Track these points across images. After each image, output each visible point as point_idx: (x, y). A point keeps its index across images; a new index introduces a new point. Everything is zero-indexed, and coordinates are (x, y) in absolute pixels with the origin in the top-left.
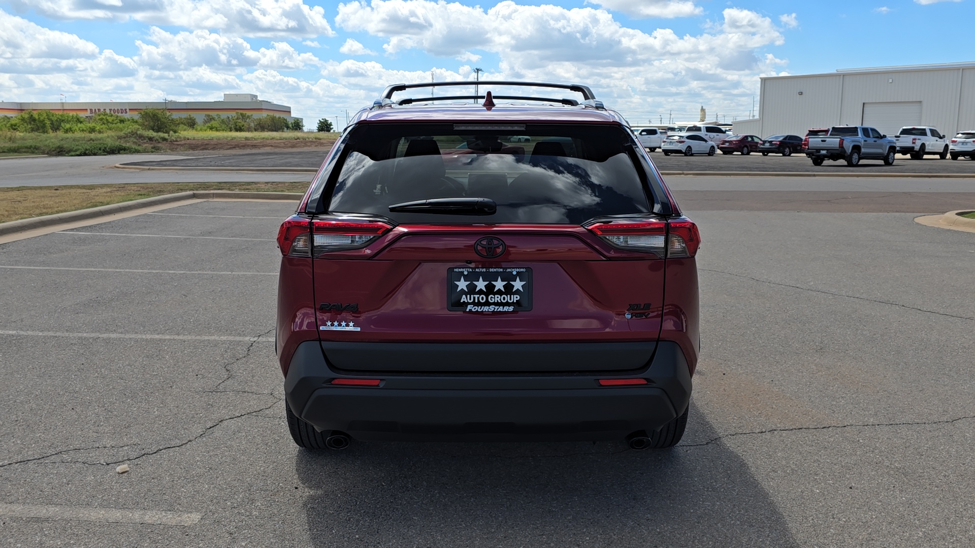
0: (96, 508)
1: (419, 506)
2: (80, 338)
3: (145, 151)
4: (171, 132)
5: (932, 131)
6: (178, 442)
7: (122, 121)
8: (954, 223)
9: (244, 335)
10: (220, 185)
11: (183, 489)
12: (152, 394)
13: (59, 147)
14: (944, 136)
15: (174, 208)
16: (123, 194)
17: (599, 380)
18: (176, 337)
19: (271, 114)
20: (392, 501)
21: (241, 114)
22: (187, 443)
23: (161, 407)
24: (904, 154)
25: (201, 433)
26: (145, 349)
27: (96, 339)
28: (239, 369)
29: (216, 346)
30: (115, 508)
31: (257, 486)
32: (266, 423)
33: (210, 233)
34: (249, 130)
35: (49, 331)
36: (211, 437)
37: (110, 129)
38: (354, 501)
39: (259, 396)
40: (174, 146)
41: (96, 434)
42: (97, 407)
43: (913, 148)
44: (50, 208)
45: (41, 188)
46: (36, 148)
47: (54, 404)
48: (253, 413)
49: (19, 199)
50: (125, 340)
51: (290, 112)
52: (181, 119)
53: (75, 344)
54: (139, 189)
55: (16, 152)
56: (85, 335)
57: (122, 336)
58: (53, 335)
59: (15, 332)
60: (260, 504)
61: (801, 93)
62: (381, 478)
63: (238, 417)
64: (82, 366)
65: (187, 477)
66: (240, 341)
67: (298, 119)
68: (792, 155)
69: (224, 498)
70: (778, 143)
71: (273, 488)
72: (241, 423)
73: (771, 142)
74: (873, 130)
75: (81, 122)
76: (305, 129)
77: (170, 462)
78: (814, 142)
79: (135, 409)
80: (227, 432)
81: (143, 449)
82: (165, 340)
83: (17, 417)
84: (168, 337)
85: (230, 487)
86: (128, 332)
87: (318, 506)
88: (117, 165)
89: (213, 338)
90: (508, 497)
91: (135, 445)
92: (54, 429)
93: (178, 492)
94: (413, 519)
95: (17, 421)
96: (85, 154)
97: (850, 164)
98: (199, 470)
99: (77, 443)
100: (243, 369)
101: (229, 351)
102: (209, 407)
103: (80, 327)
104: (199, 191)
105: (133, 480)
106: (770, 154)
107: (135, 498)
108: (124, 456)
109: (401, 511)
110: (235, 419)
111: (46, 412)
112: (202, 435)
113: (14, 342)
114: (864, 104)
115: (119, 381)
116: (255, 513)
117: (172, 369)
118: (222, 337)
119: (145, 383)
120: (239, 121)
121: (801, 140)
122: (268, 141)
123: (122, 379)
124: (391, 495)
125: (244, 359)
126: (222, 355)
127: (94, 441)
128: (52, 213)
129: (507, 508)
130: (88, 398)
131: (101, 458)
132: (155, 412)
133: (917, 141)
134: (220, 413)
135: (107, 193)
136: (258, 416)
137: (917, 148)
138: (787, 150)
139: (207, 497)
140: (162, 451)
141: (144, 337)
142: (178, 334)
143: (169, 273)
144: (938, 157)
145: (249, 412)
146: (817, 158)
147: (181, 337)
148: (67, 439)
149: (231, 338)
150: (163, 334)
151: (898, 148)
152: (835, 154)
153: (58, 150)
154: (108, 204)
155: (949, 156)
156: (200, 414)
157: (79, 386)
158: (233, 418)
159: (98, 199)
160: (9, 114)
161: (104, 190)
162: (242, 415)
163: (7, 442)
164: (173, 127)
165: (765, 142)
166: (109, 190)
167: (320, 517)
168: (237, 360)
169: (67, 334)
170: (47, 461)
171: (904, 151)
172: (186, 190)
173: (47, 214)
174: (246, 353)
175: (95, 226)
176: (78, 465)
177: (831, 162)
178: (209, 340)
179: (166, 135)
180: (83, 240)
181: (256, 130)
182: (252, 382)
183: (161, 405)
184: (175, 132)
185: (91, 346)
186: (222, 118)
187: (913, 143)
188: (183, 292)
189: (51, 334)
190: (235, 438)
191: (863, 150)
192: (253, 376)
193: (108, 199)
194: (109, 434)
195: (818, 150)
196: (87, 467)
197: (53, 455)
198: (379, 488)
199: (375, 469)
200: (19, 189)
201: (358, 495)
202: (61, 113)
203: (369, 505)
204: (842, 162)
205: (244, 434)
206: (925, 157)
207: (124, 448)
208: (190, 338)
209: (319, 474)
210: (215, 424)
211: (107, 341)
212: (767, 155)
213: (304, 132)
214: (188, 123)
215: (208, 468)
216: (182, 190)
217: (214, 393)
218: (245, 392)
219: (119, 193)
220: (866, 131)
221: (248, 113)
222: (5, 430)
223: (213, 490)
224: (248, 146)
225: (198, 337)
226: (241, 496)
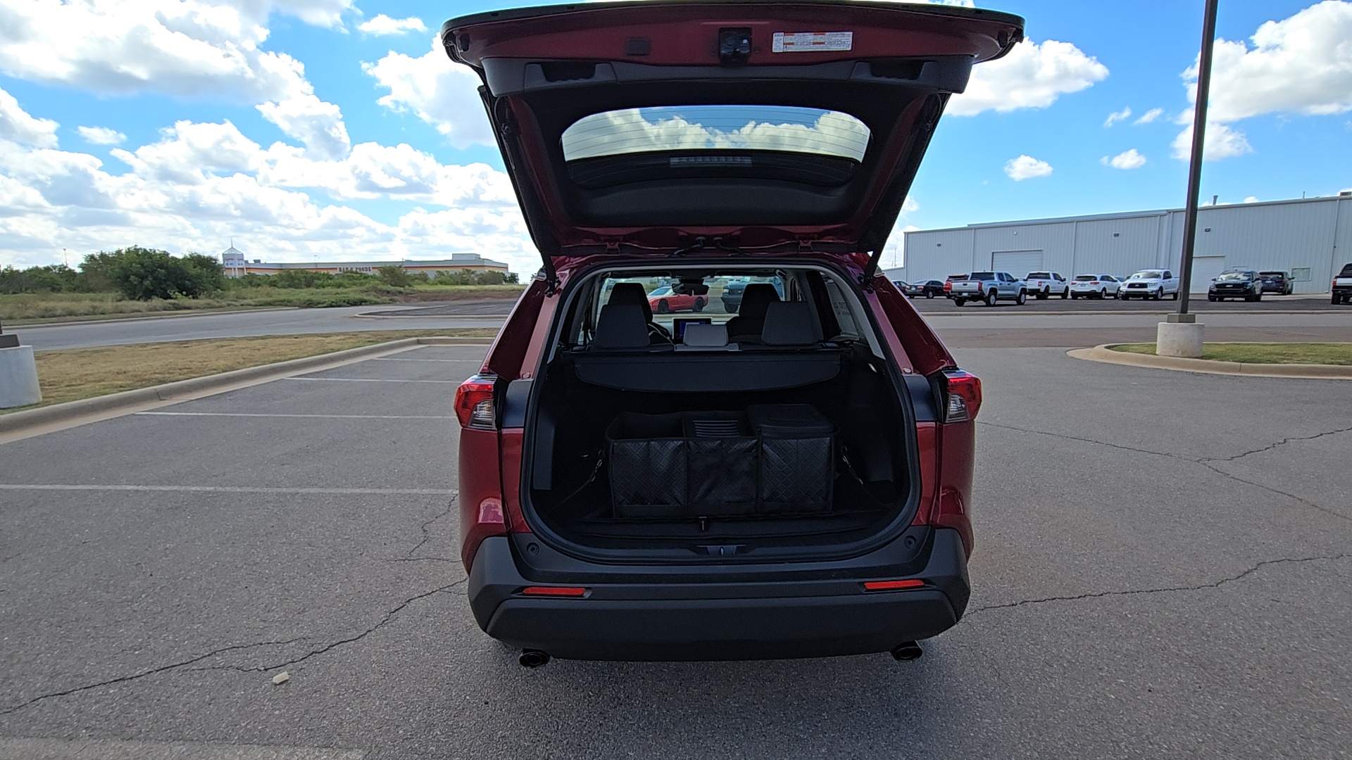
0: (234, 744)
1: (635, 731)
2: (278, 494)
3: (383, 303)
4: (407, 287)
5: (1054, 275)
6: (355, 633)
7: (366, 277)
8: (1106, 356)
9: (448, 488)
10: (442, 332)
11: (348, 709)
12: (339, 565)
13: (309, 300)
14: (1065, 280)
15: (398, 354)
16: (354, 341)
17: (863, 583)
18: (378, 491)
19: (491, 269)
20: (601, 722)
21: (467, 270)
22: (365, 634)
23: (345, 583)
24: (1031, 295)
25: (384, 619)
26: (342, 507)
27: (293, 495)
28: (437, 530)
29: (416, 500)
30: (258, 744)
31: (438, 701)
32: (459, 603)
33: (428, 377)
34: (473, 284)
35: (248, 486)
36: (394, 624)
37: (355, 284)
38: (555, 723)
39: (455, 564)
40: (408, 297)
41: (262, 623)
42: (273, 584)
43: (1039, 290)
44: (285, 355)
45: (283, 337)
46: (290, 301)
47: (228, 581)
48: (445, 588)
49: (260, 347)
50: (324, 495)
51: (507, 268)
52: (415, 275)
53: (271, 502)
54: (370, 336)
55: (271, 305)
56: (284, 490)
57: (322, 490)
58: (252, 490)
59: (213, 488)
60: (439, 733)
61: (939, 245)
62: (587, 684)
63: (429, 594)
64: (271, 530)
65: (357, 689)
66: (442, 495)
67: (514, 274)
68: (935, 297)
69: (396, 723)
70: (922, 287)
71: (457, 704)
72: (430, 603)
73: (916, 287)
74: (1006, 274)
75: (331, 279)
76: (520, 282)
77: (341, 664)
78: (957, 286)
79: (316, 585)
80: (413, 618)
81: (313, 645)
82: (365, 494)
83: (180, 601)
84: (369, 491)
85: (405, 702)
86: (328, 485)
87: (510, 734)
88: (356, 315)
89: (415, 491)
90: (743, 715)
91: (304, 639)
92: (218, 617)
93: (342, 714)
94: (628, 755)
95: (178, 606)
96: (332, 306)
97: (988, 305)
98: (372, 676)
99: (237, 637)
100: (441, 529)
101: (429, 506)
102: (398, 581)
103: (282, 481)
104: (423, 338)
105: (291, 694)
106: (916, 297)
107: (286, 726)
108: (287, 657)
109: (612, 741)
110: (425, 597)
111: (214, 593)
112: (384, 621)
113: (209, 500)
114: (993, 253)
115: (306, 548)
116: (431, 748)
117: (366, 531)
118: (424, 490)
119: (334, 550)
120: (465, 276)
121: (942, 284)
122: (489, 293)
123: (310, 546)
124: (601, 713)
125: (444, 516)
126: (421, 512)
127: (258, 635)
128: (285, 361)
129: (744, 734)
130: (267, 571)
131: (260, 660)
132: (337, 590)
133: (1043, 284)
134: (410, 589)
135: (340, 340)
136: (451, 592)
137: (1042, 290)
138: (931, 293)
139: (375, 722)
140: (335, 647)
141: (344, 491)
142: (380, 488)
143: (383, 418)
144: (1060, 297)
145: (441, 587)
146: (960, 302)
147: (382, 491)
148: (227, 632)
149: (433, 491)
150: (364, 487)
151: (1028, 291)
152: (976, 296)
153: (308, 303)
154: (338, 350)
155: (1069, 297)
156: (387, 591)
157: (261, 556)
158: (422, 596)
159: (331, 346)
160: (271, 273)
161: (339, 338)
162: (433, 592)
163: (157, 638)
164: (409, 282)
165: (911, 286)
166: (343, 337)
167: (513, 753)
168: (437, 517)
169: (265, 490)
170: (194, 667)
171: (1033, 292)
172: (411, 337)
173: (280, 361)
174: (447, 509)
175: (323, 371)
176: (231, 672)
177: (971, 303)
178: (410, 494)
179: (402, 289)
180: (308, 386)
181: (479, 284)
182: (449, 546)
183: (346, 580)
184: (410, 286)
185: (287, 504)
186: (450, 273)
187: (1039, 285)
188: (393, 439)
189: (250, 489)
190: (422, 625)
191: (999, 292)
192: (451, 538)
193: (339, 346)
194: (277, 624)
195: (960, 293)
196: (240, 675)
197: (205, 657)
198: (586, 700)
199: (580, 670)
200: (263, 338)
201: (560, 713)
202: (314, 271)
203: (573, 731)
204: (982, 303)
205: (432, 619)
206: (1050, 297)
207: (291, 644)
208: (391, 492)
209: (515, 679)
210: (401, 605)
211: (305, 497)
212: (913, 298)
213: (518, 284)
214: (422, 278)
215: (384, 673)
216: (408, 337)
217: (407, 561)
218: (440, 559)
219: (351, 340)
220: (1000, 276)
221: (473, 269)
222: (161, 620)
223: (385, 709)
224: (472, 297)
225: (400, 491)
226: (417, 718)
